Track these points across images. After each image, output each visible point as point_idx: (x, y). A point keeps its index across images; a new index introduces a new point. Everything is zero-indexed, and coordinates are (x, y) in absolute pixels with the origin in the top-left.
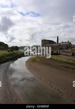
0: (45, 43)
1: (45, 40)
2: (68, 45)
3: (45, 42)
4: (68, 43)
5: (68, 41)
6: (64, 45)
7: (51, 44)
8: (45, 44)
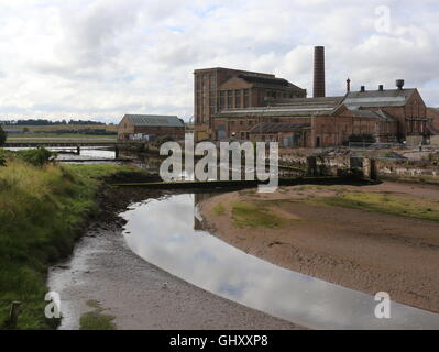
0: (221, 93)
1: (224, 74)
2: (399, 113)
3: (224, 87)
4: (401, 100)
5: (400, 83)
6: (374, 108)
7: (273, 104)
8: (220, 105)
